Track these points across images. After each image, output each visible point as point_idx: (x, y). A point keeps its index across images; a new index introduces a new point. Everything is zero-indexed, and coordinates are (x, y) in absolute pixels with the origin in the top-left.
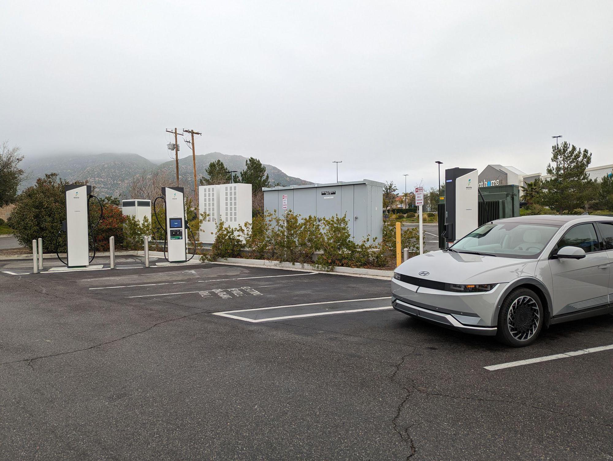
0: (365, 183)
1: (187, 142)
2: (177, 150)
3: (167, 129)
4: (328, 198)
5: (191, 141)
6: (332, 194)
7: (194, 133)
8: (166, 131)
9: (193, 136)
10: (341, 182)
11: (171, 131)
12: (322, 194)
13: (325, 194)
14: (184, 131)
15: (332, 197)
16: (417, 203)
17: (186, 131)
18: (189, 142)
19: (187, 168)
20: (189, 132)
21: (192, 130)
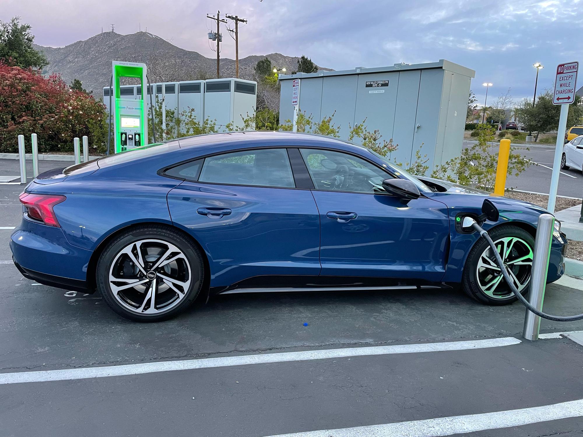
0: (442, 68)
1: (230, 31)
2: (219, 40)
3: (208, 14)
4: (376, 92)
5: (235, 30)
6: (383, 85)
7: (238, 20)
8: (208, 17)
9: (237, 24)
10: (400, 65)
11: (213, 17)
12: (367, 86)
13: (371, 86)
14: (226, 17)
15: (382, 90)
16: (558, 99)
17: (229, 17)
18: (232, 31)
19: (246, 70)
20: (232, 18)
21: (236, 16)
